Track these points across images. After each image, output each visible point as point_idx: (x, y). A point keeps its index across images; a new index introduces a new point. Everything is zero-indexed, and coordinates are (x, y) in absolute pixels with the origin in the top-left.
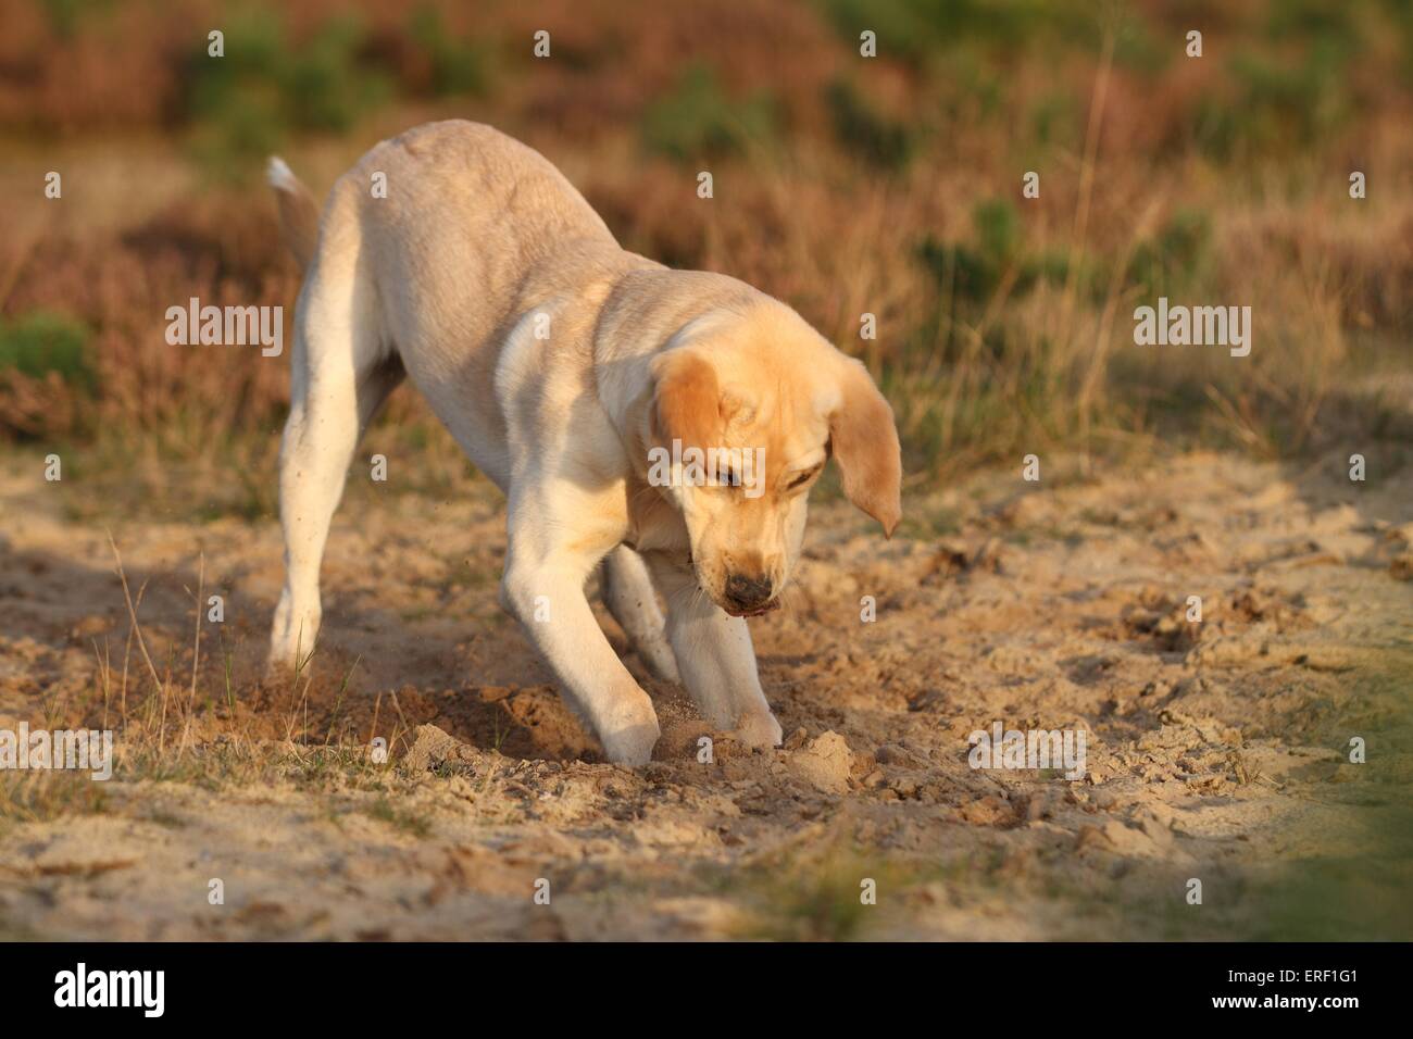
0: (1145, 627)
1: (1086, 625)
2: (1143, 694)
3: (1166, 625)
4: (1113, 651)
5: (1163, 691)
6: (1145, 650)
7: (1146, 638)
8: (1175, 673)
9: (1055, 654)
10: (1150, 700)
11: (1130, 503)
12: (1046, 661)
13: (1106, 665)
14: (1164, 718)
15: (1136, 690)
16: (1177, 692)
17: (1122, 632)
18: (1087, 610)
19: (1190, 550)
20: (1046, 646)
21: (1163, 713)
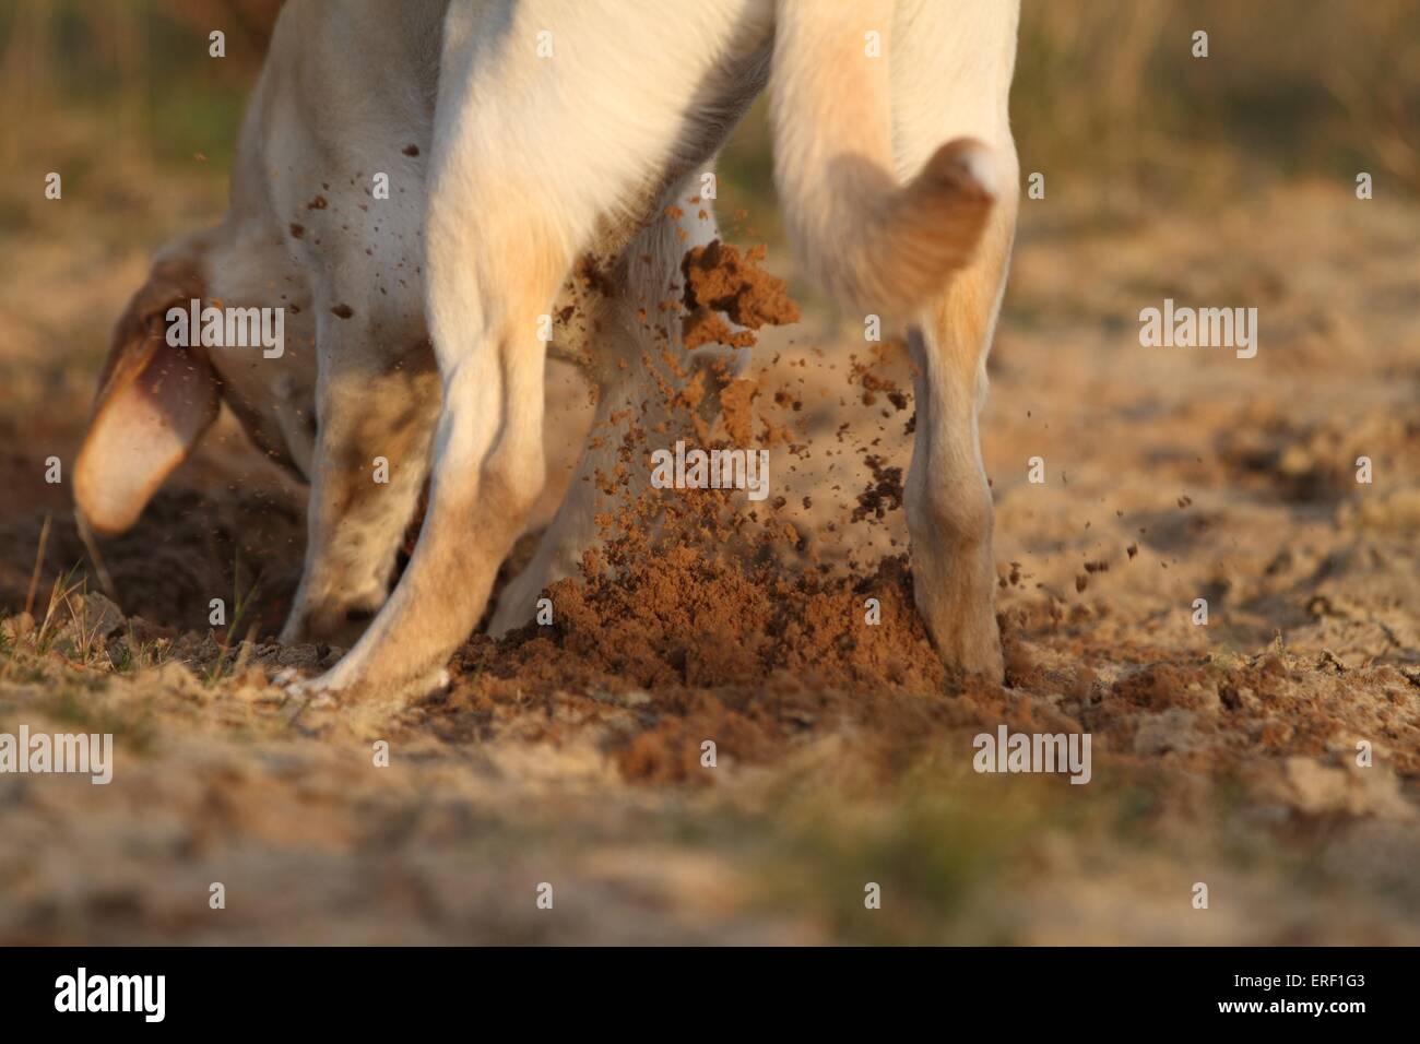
0: (1258, 464)
1: (1154, 459)
2: (1271, 570)
3: (1295, 461)
4: (1208, 500)
5: (1305, 565)
6: (1263, 500)
7: (1260, 483)
8: (1322, 539)
9: (1111, 505)
10: (1283, 581)
11: (1199, 263)
12: (1099, 515)
13: (1201, 523)
14: (1318, 608)
15: (1259, 561)
16: (1330, 568)
17: (1219, 473)
18: (1153, 435)
19: (1314, 343)
20: (1092, 493)
21: (1315, 600)
